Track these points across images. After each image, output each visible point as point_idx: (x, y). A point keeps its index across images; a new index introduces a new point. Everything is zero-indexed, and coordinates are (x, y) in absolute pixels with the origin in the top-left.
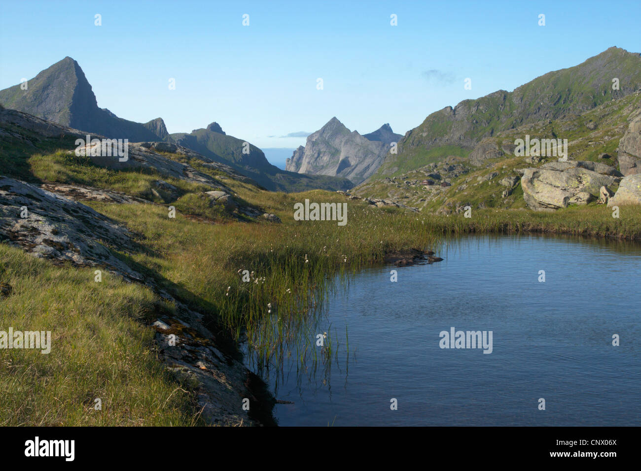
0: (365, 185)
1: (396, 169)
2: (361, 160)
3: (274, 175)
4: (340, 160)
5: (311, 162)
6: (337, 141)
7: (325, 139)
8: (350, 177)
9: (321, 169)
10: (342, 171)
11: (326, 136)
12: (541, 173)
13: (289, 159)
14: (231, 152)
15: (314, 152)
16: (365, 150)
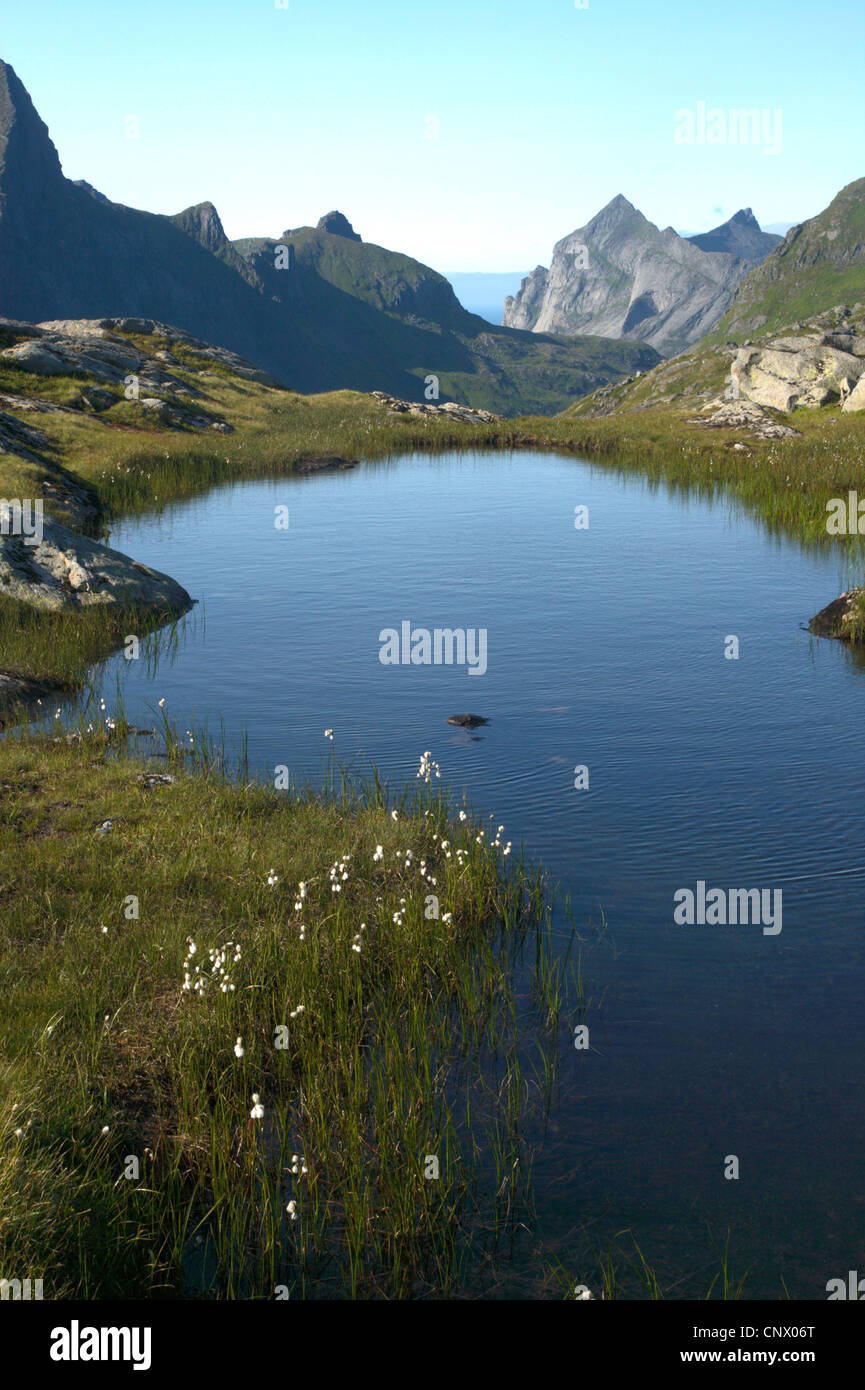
0: (676, 361)
1: (761, 319)
2: (682, 299)
3: (475, 336)
4: (633, 298)
5: (563, 305)
6: (625, 253)
7: (597, 249)
8: (654, 341)
9: (588, 321)
10: (636, 327)
11: (599, 242)
12: (762, 355)
13: (511, 298)
14: (376, 283)
15: (571, 280)
16: (693, 273)
